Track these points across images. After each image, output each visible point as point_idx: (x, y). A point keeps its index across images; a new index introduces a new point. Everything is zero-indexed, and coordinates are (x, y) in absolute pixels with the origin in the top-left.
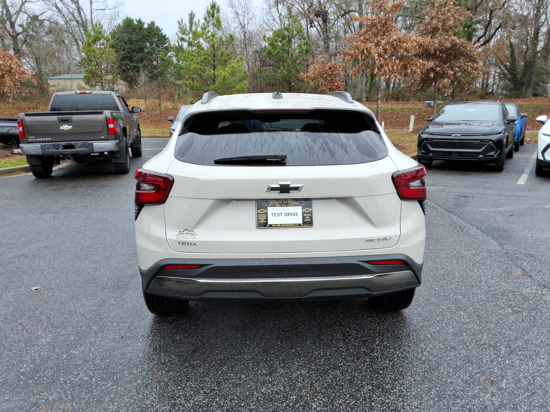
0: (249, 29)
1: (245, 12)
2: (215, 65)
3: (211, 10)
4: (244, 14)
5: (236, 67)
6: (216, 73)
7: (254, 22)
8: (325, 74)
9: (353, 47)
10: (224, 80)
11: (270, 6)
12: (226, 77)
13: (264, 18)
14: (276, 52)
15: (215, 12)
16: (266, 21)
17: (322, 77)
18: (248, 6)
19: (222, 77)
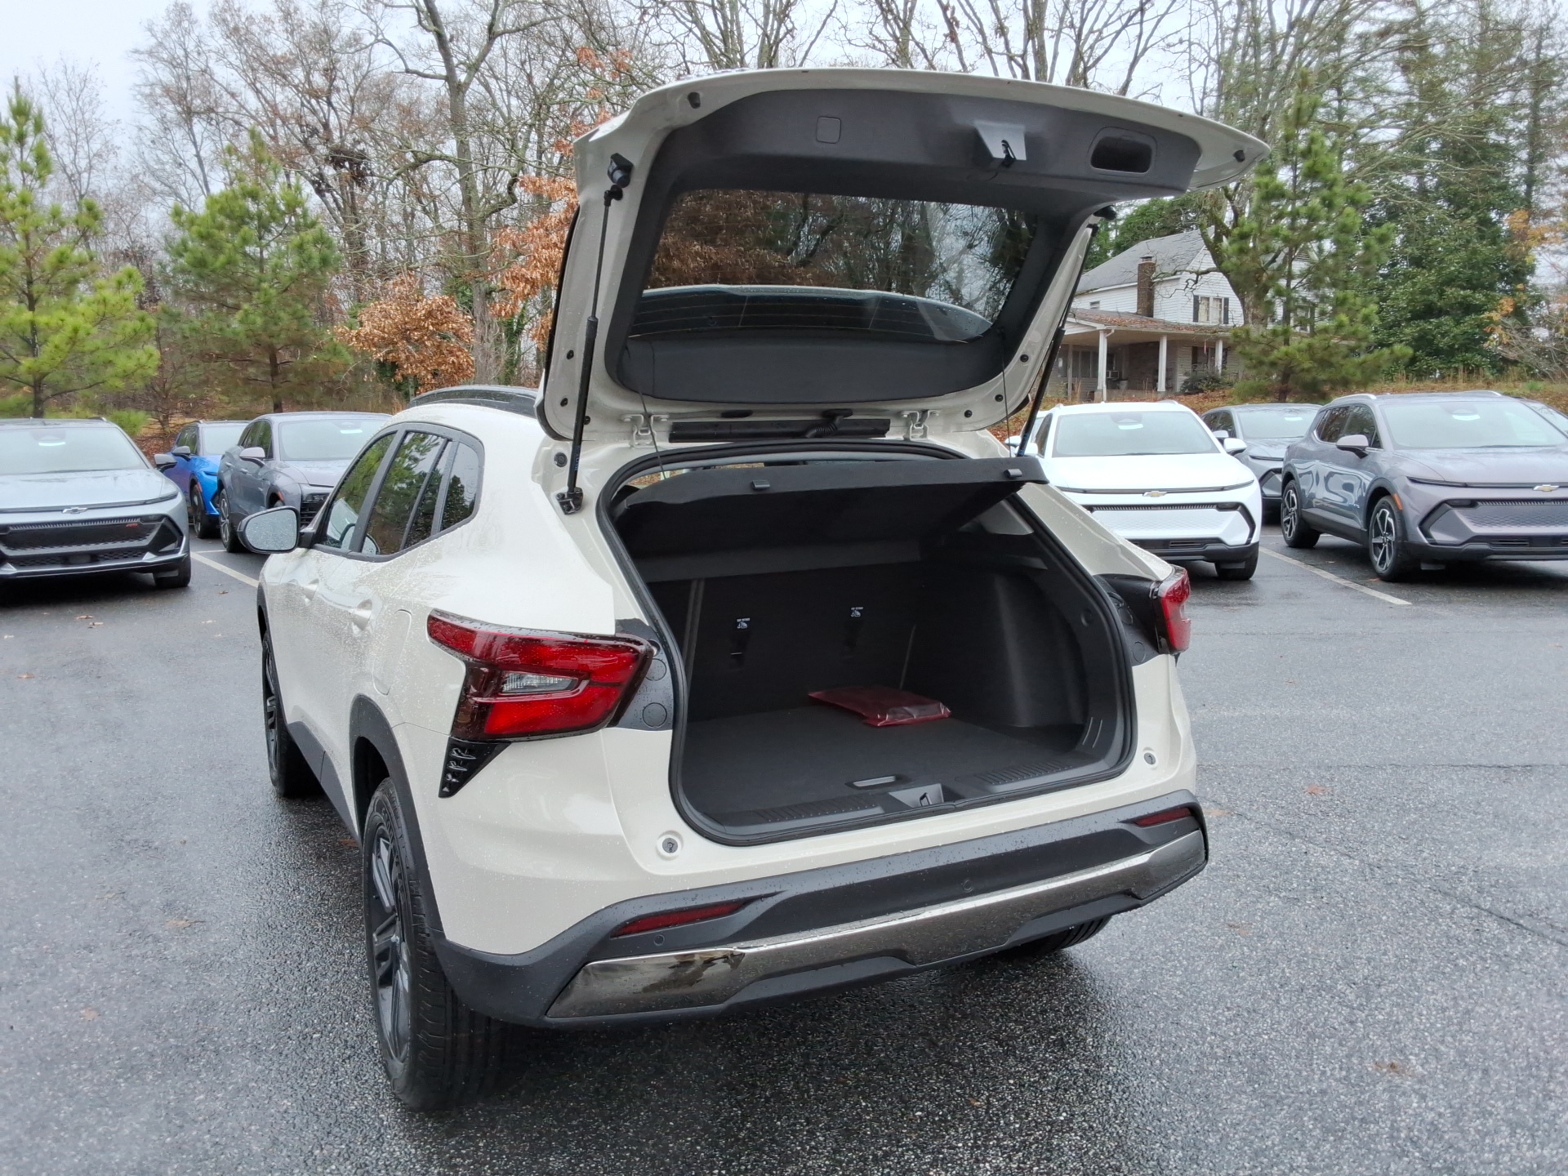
0: (92, 187)
1: (76, 134)
2: (35, 295)
3: (12, 122)
4: (74, 138)
5: (113, 302)
6: (42, 319)
7: (109, 166)
8: (415, 330)
9: (540, 262)
10: (73, 340)
11: (163, 120)
12: (82, 334)
13: (146, 156)
14: (222, 258)
15: (30, 127)
16: (152, 163)
17: (408, 339)
18: (87, 116)
19: (67, 332)
